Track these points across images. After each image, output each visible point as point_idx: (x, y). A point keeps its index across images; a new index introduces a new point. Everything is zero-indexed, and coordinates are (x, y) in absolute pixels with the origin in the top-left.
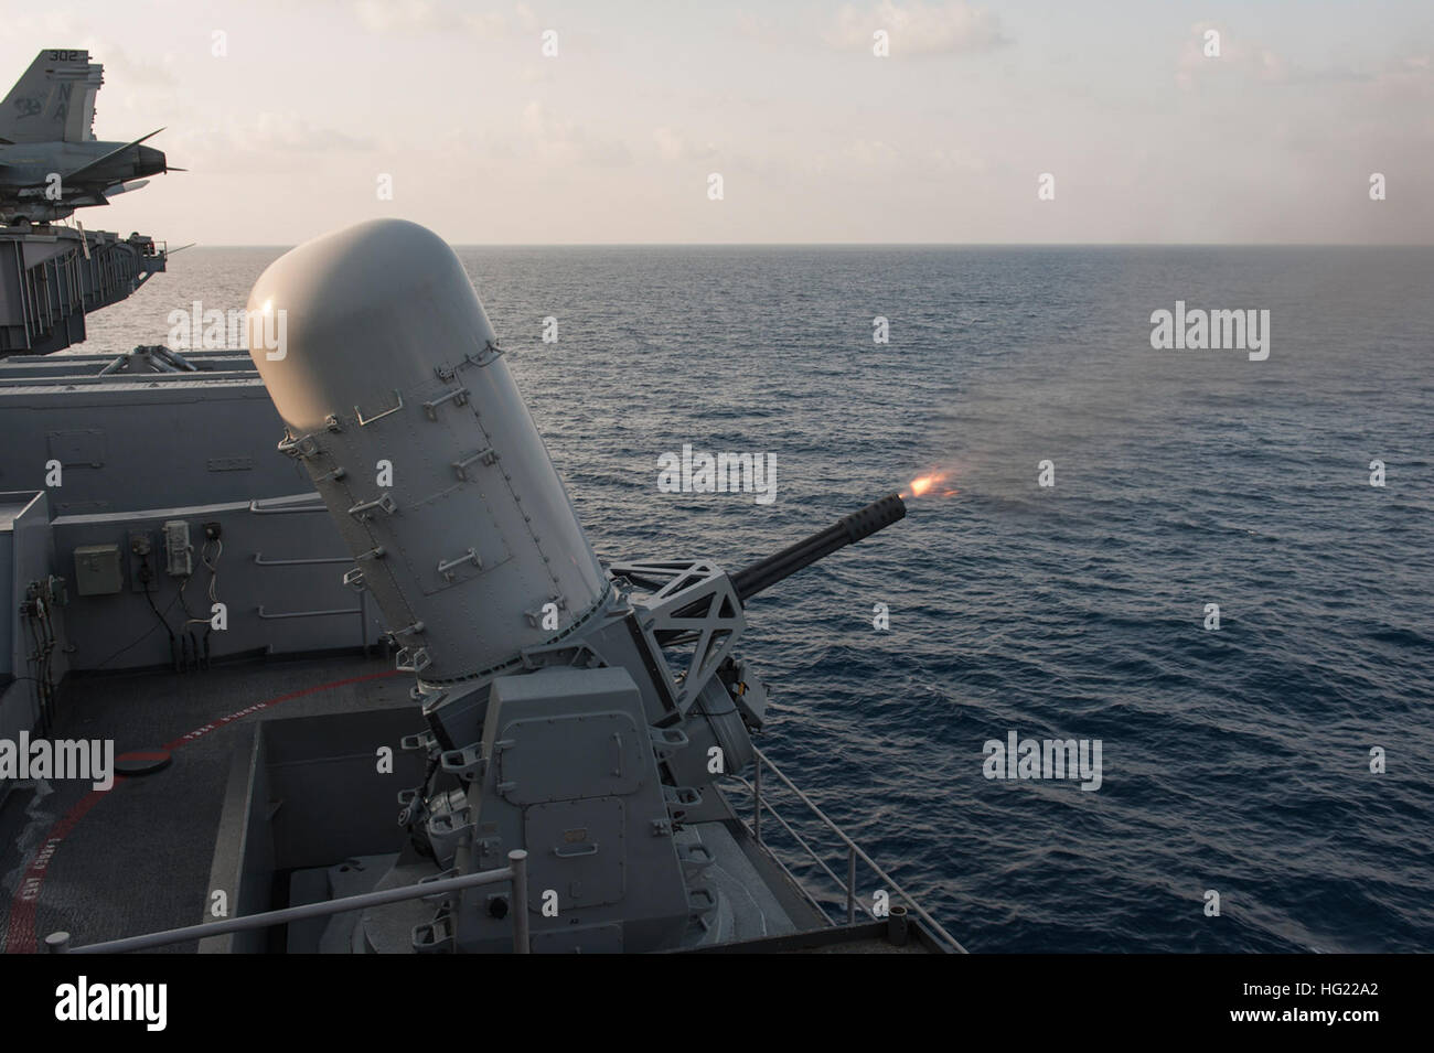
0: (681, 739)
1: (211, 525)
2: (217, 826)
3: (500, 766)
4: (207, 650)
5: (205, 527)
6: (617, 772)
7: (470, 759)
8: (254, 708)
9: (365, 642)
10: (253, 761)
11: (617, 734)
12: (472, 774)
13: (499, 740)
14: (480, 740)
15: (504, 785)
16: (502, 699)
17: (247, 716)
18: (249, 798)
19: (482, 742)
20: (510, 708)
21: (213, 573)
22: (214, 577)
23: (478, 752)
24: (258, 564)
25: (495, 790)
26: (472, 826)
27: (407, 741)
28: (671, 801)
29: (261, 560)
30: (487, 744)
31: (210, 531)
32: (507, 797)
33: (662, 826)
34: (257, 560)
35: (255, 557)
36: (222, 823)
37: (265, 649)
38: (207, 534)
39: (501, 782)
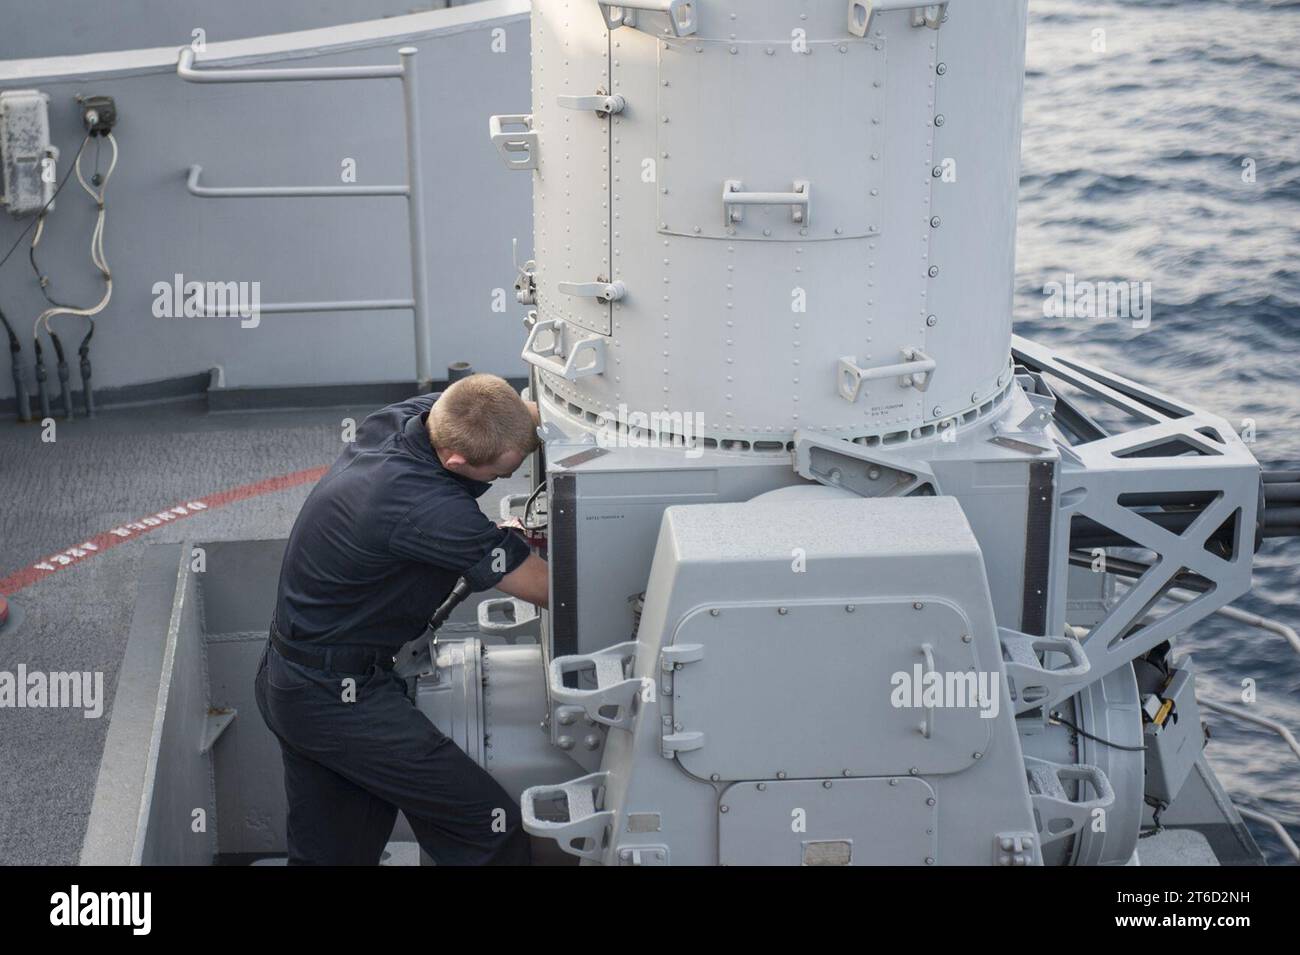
0: (1074, 663)
1: (94, 102)
2: (95, 765)
3: (671, 695)
4: (86, 375)
5: (82, 105)
6: (923, 725)
7: (609, 675)
8: (181, 510)
9: (419, 376)
10: (174, 630)
11: (927, 647)
12: (615, 708)
13: (667, 645)
14: (634, 637)
15: (677, 737)
16: (679, 558)
17: (165, 529)
18: (161, 709)
19: (637, 642)
20: (697, 578)
21: (99, 207)
22: (102, 214)
23: (628, 662)
24: (195, 194)
25: (658, 747)
26: (611, 816)
27: (491, 609)
28: (1044, 795)
29: (200, 183)
30: (648, 646)
31: (93, 116)
32: (683, 760)
33: (1018, 847)
34: (193, 183)
35: (187, 174)
36: (106, 759)
37: (206, 379)
38: (86, 121)
39: (673, 729)
